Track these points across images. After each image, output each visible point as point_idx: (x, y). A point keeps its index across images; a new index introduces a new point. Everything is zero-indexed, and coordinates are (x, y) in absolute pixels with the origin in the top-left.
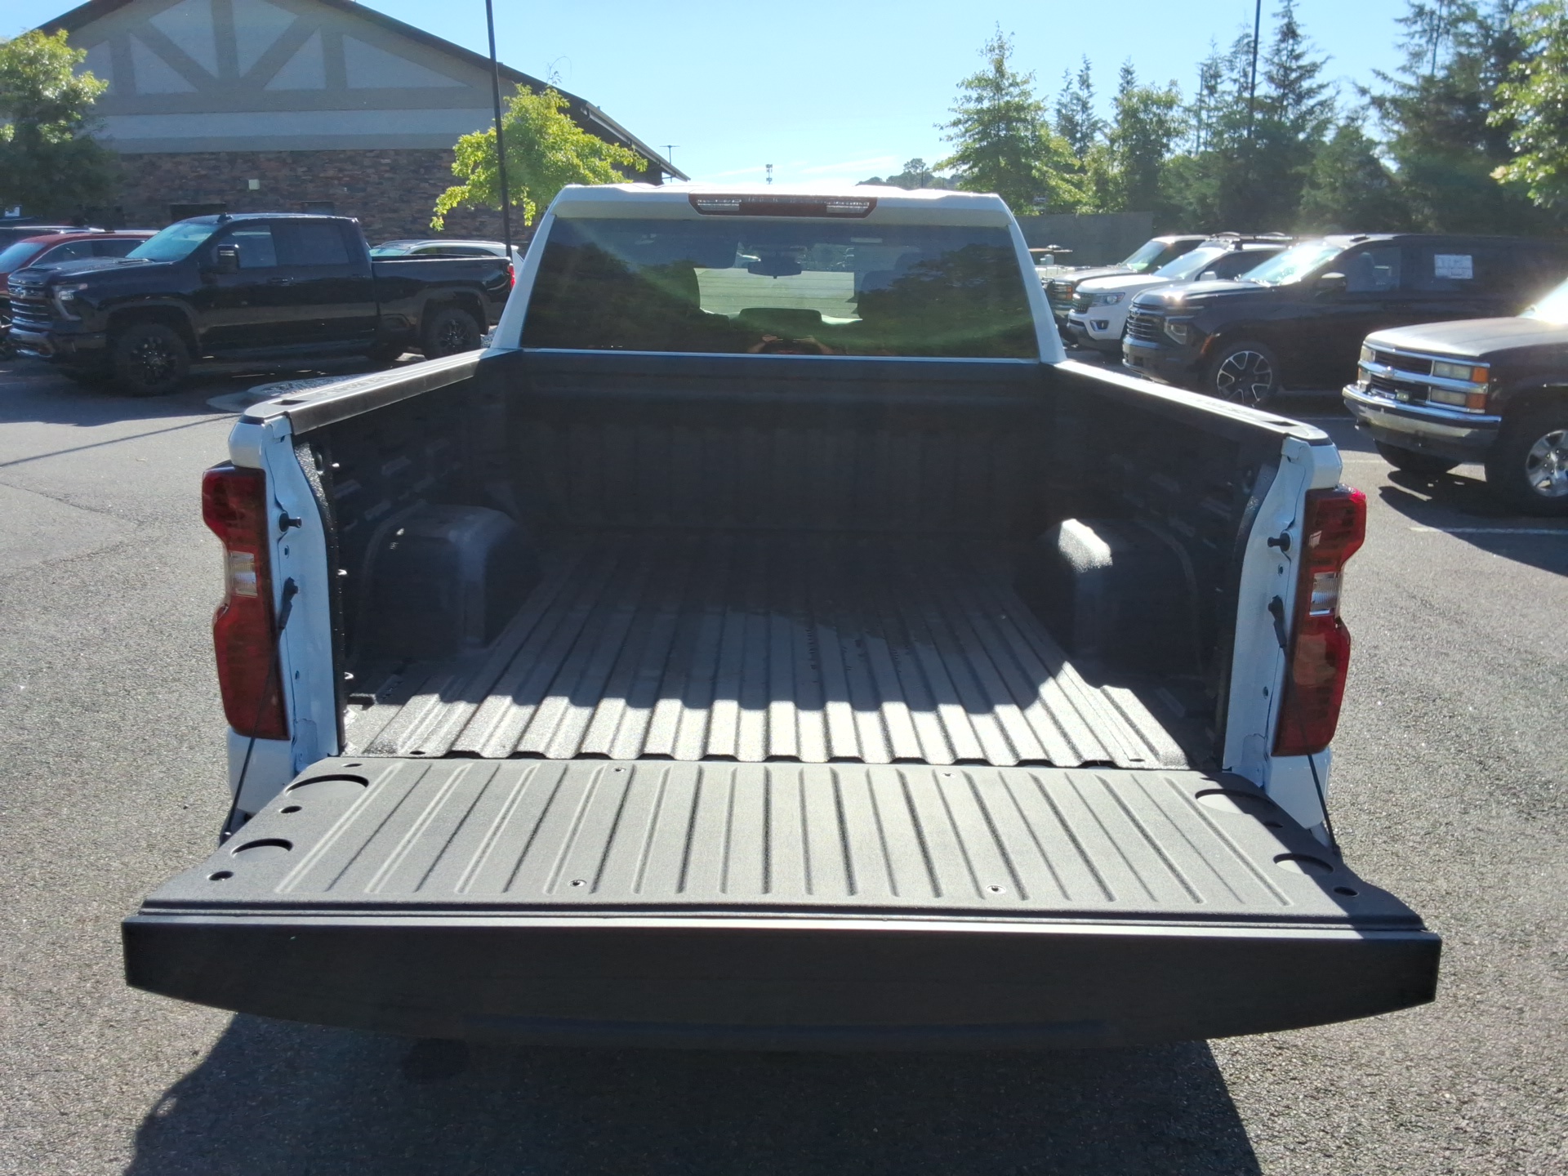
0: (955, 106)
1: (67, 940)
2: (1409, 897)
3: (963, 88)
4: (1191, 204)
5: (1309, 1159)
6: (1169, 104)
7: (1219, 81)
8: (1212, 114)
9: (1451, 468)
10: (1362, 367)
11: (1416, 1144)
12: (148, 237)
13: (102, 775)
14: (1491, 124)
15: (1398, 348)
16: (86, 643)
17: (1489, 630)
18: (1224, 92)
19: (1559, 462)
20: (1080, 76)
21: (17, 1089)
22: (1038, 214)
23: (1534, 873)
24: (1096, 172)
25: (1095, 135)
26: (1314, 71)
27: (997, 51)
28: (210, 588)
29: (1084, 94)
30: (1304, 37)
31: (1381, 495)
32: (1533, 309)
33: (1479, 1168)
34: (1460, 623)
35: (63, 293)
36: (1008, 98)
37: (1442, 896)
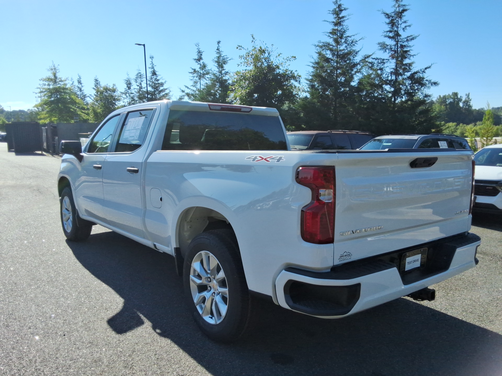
0: (40, 86)
3: (42, 81)
6: (114, 91)
7: (131, 85)
18: (134, 89)
20: (78, 80)
24: (93, 110)
26: (162, 85)
27: (54, 70)
29: (80, 86)
30: (159, 75)
36: (59, 85)
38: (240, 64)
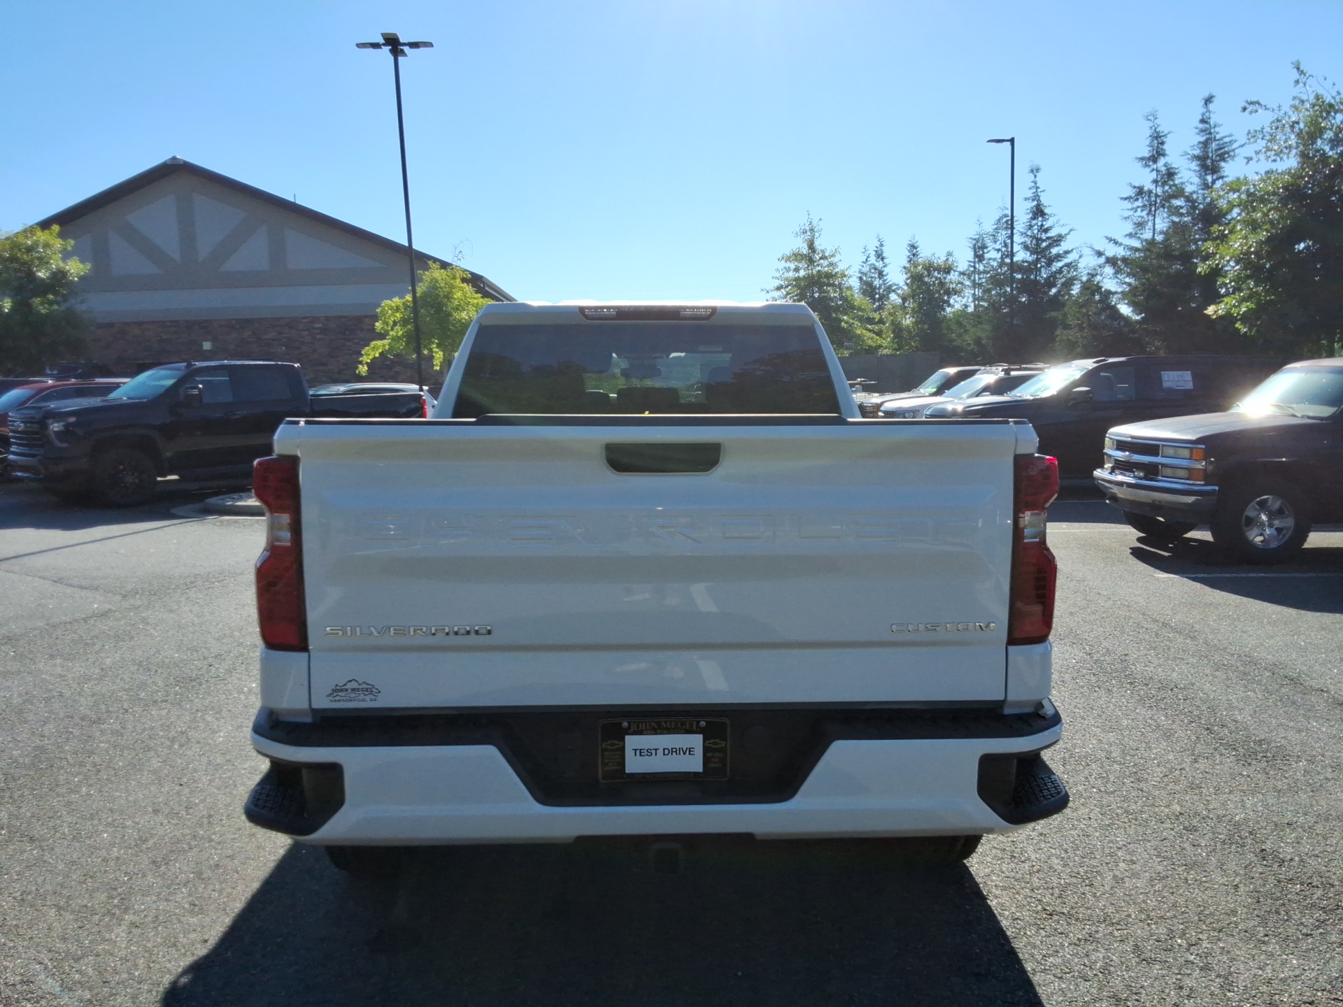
0: (778, 275)
1: (95, 873)
2: (1150, 817)
3: (783, 261)
4: (969, 344)
5: (1073, 983)
6: (948, 270)
7: (985, 251)
8: (981, 276)
9: (1186, 533)
10: (1106, 454)
11: (1155, 971)
12: (124, 383)
13: (111, 765)
14: (1200, 272)
15: (1133, 437)
16: (87, 678)
17: (1215, 641)
18: (990, 259)
19: (1268, 521)
20: (876, 251)
21: (67, 968)
22: (847, 355)
23: (1248, 799)
24: (893, 323)
25: (890, 295)
26: (1060, 241)
27: (809, 233)
28: (186, 639)
29: (879, 264)
30: (1050, 215)
31: (1131, 553)
32: (1238, 406)
33: (1203, 985)
34: (1193, 638)
35: (56, 425)
36: (819, 268)
37: (1177, 816)
38: (1253, 155)
